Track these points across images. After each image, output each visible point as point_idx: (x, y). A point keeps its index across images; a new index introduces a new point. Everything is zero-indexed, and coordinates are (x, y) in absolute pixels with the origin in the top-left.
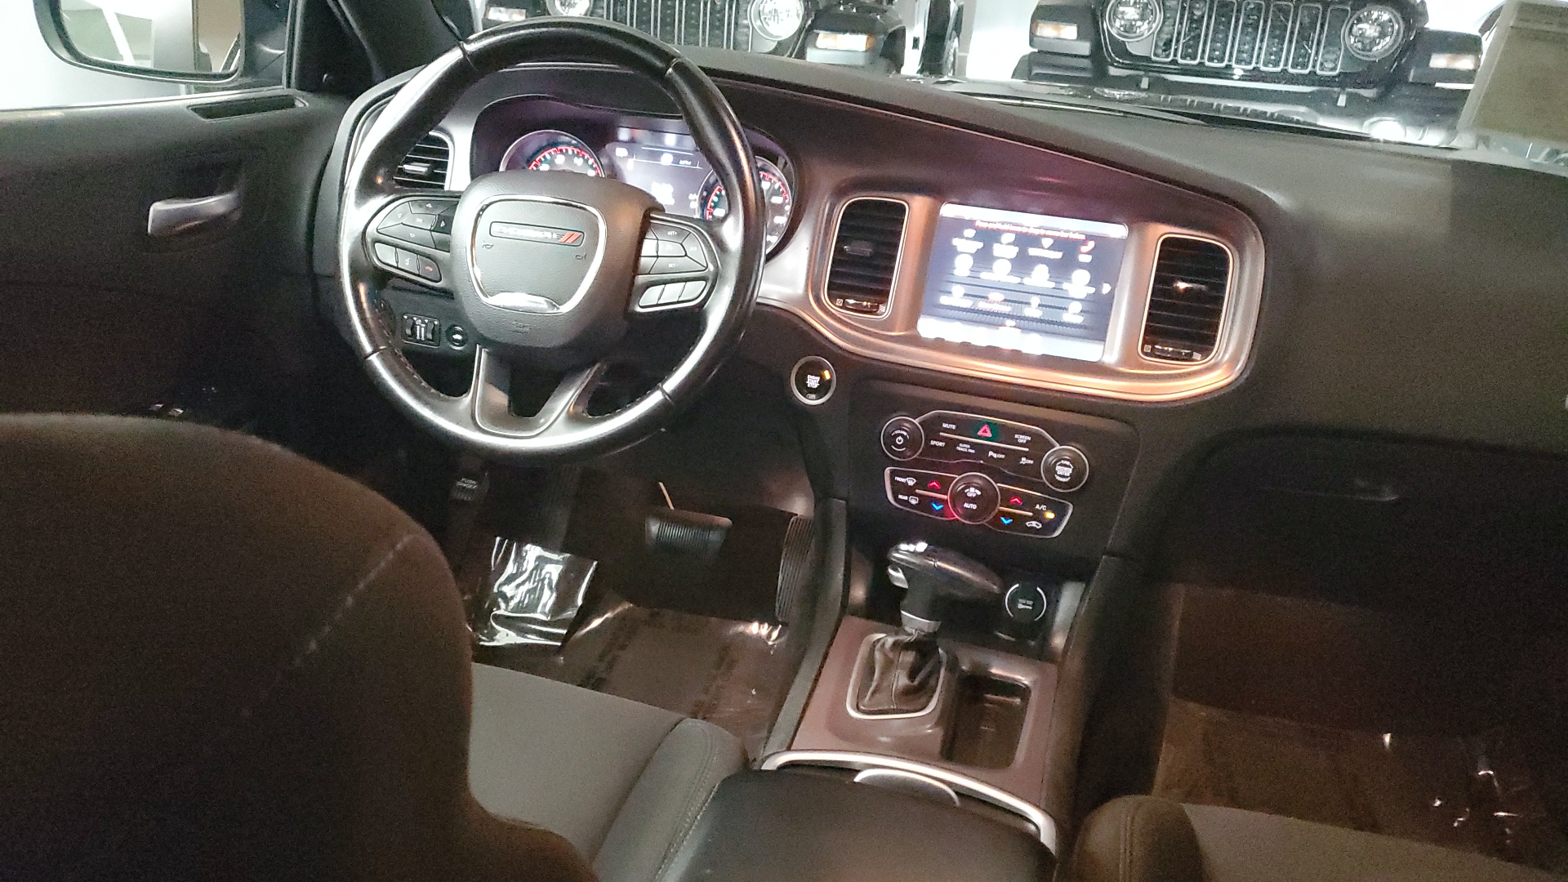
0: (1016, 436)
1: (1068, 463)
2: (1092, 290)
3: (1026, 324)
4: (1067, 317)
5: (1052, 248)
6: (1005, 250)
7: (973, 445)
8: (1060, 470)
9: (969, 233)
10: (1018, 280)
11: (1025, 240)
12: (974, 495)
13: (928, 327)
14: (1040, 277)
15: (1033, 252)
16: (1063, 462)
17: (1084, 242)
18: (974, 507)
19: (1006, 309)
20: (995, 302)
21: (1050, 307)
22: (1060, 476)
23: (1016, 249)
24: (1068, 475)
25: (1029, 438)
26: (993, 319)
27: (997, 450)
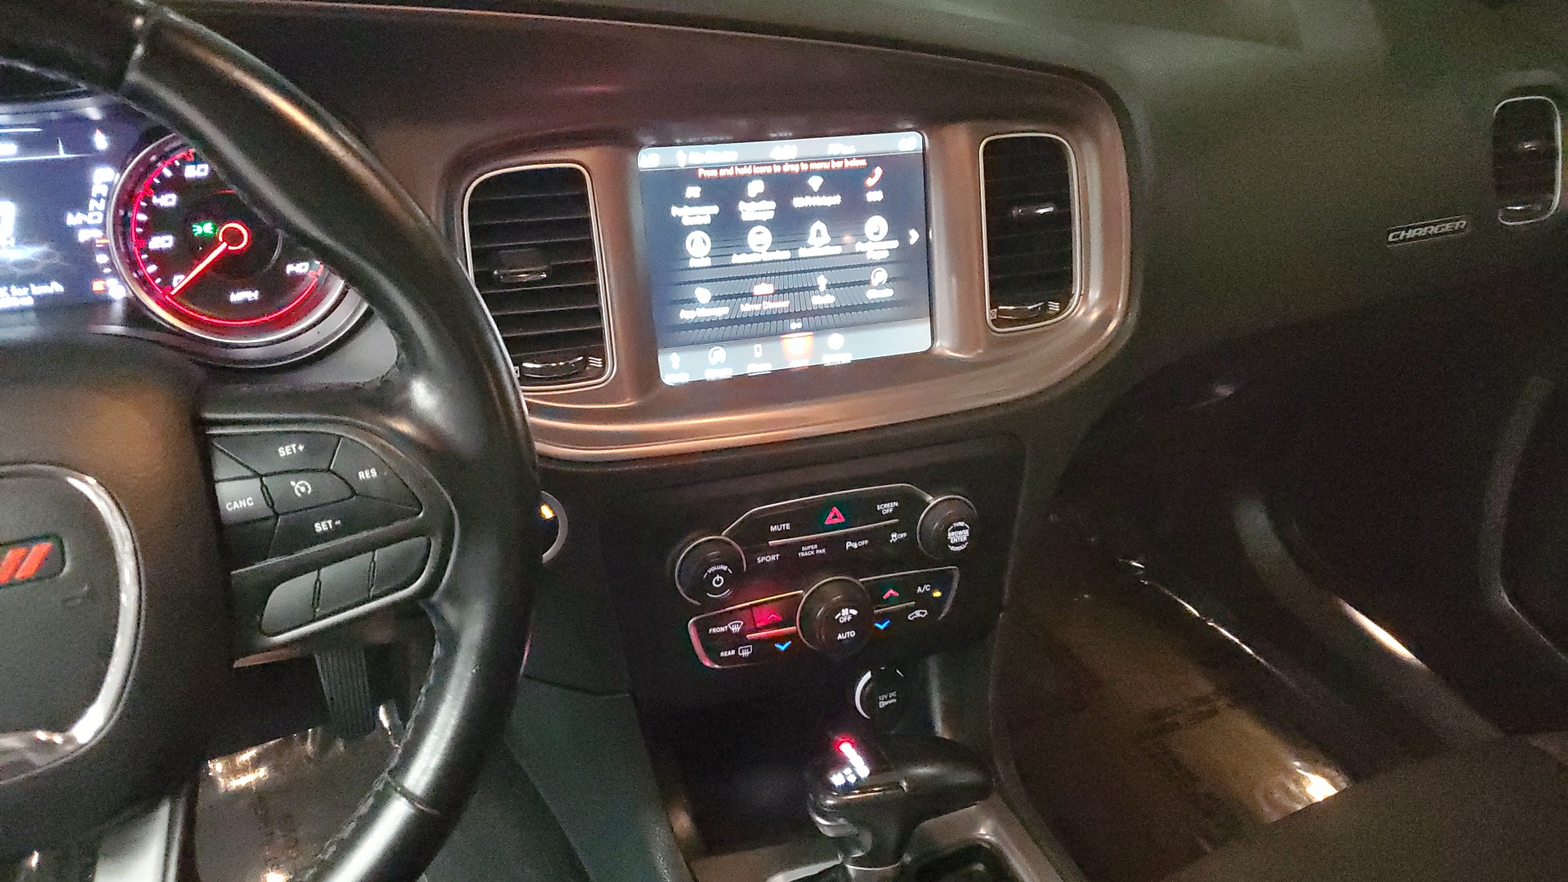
0: (879, 507)
1: (961, 524)
2: (895, 244)
3: (818, 321)
4: (872, 295)
5: (823, 191)
6: (756, 210)
7: (820, 543)
8: (953, 537)
9: (693, 192)
10: (787, 255)
11: (783, 186)
12: (849, 618)
13: (675, 368)
14: (819, 241)
15: (799, 202)
16: (955, 525)
17: (867, 171)
18: (852, 634)
19: (783, 305)
20: (764, 297)
21: (844, 285)
22: (956, 545)
23: (772, 205)
24: (965, 539)
25: (896, 504)
26: (768, 327)
27: (855, 537)
